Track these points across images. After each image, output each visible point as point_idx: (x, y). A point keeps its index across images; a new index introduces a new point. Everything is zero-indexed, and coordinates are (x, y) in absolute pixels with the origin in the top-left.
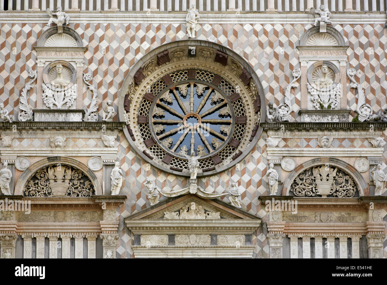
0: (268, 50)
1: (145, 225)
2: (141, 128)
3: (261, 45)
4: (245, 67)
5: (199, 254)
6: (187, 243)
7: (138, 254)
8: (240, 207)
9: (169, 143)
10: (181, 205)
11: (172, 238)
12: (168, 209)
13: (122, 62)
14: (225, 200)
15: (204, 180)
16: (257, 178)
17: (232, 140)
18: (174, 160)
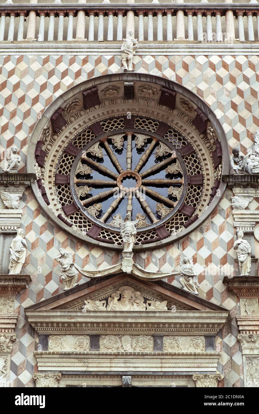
0: (229, 86)
1: (55, 320)
2: (59, 190)
3: (220, 80)
4: (200, 106)
5: (136, 365)
6: (118, 348)
7: (44, 364)
8: (196, 292)
9: (97, 210)
10: (110, 291)
11: (95, 340)
12: (90, 296)
13: (35, 100)
14: (175, 283)
15: (144, 256)
16: (220, 252)
17: (184, 207)
18: (103, 233)
